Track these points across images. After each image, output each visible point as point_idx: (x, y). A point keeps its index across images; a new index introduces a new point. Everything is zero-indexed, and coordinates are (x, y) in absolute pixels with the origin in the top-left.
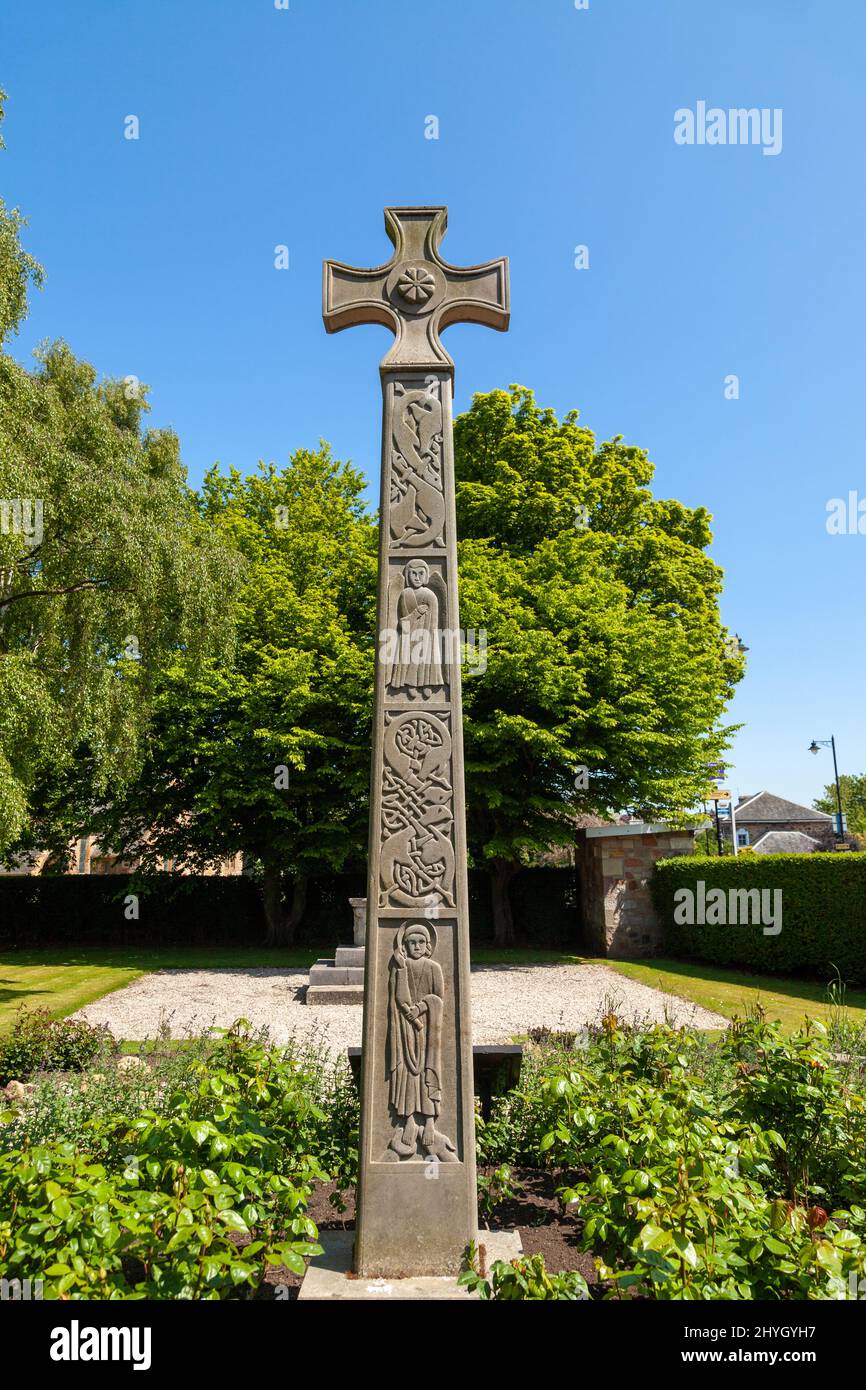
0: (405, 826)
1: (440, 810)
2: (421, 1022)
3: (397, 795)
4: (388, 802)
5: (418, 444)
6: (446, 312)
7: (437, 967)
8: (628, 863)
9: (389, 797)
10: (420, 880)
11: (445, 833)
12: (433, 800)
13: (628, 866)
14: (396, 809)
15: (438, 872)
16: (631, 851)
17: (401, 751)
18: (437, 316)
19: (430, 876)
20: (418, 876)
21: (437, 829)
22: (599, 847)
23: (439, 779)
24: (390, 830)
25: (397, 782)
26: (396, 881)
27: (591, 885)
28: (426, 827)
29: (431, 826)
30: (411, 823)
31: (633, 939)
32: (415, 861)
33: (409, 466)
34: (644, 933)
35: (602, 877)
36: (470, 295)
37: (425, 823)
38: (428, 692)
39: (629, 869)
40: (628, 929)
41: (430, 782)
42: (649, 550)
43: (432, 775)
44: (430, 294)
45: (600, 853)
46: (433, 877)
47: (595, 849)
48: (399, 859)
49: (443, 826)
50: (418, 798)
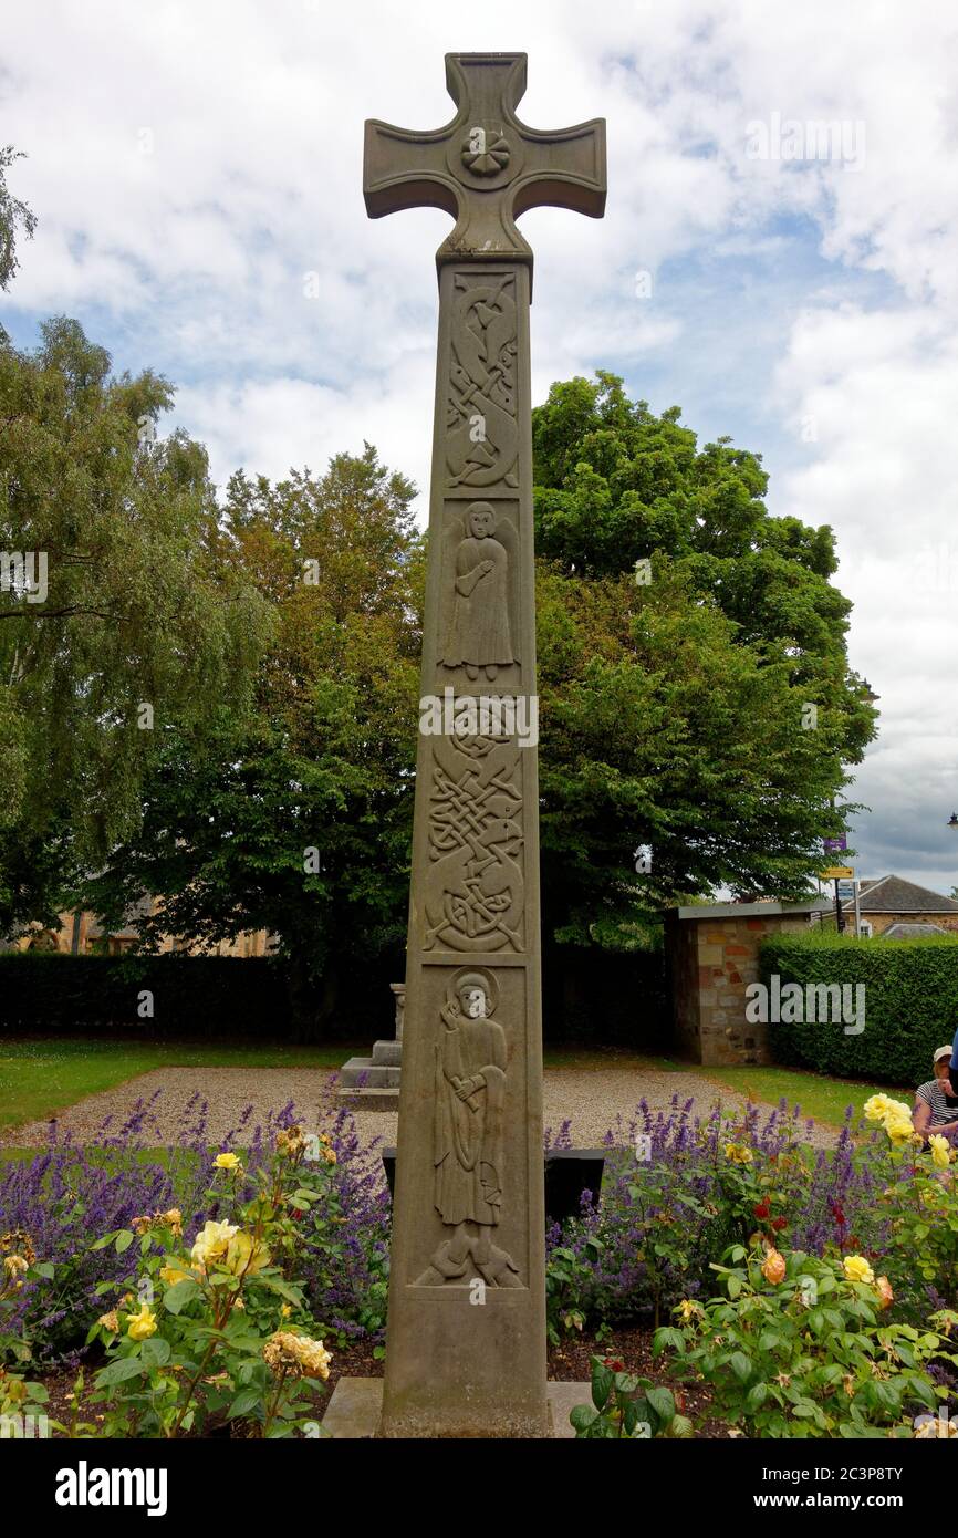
0: (459, 845)
1: (506, 826)
2: (475, 1101)
3: (449, 805)
4: (437, 813)
5: (484, 355)
6: (524, 188)
7: (498, 1030)
8: (729, 950)
9: (439, 807)
10: (478, 915)
11: (511, 855)
12: (497, 812)
13: (729, 954)
14: (448, 823)
15: (503, 906)
16: (734, 936)
17: (457, 748)
18: (512, 192)
19: (491, 911)
20: (475, 911)
21: (502, 851)
22: (695, 931)
23: (506, 786)
24: (440, 849)
25: (450, 788)
26: (446, 917)
27: (683, 977)
28: (486, 847)
29: (494, 847)
30: (467, 842)
31: (734, 1042)
32: (472, 891)
33: (472, 382)
34: (748, 1036)
35: (697, 968)
36: (556, 167)
37: (486, 842)
38: (492, 672)
39: (731, 958)
40: (729, 1031)
41: (493, 789)
42: (763, 578)
43: (497, 781)
44: (504, 165)
45: (695, 938)
46: (495, 912)
47: (690, 933)
48: (450, 888)
49: (509, 847)
50: (477, 809)
